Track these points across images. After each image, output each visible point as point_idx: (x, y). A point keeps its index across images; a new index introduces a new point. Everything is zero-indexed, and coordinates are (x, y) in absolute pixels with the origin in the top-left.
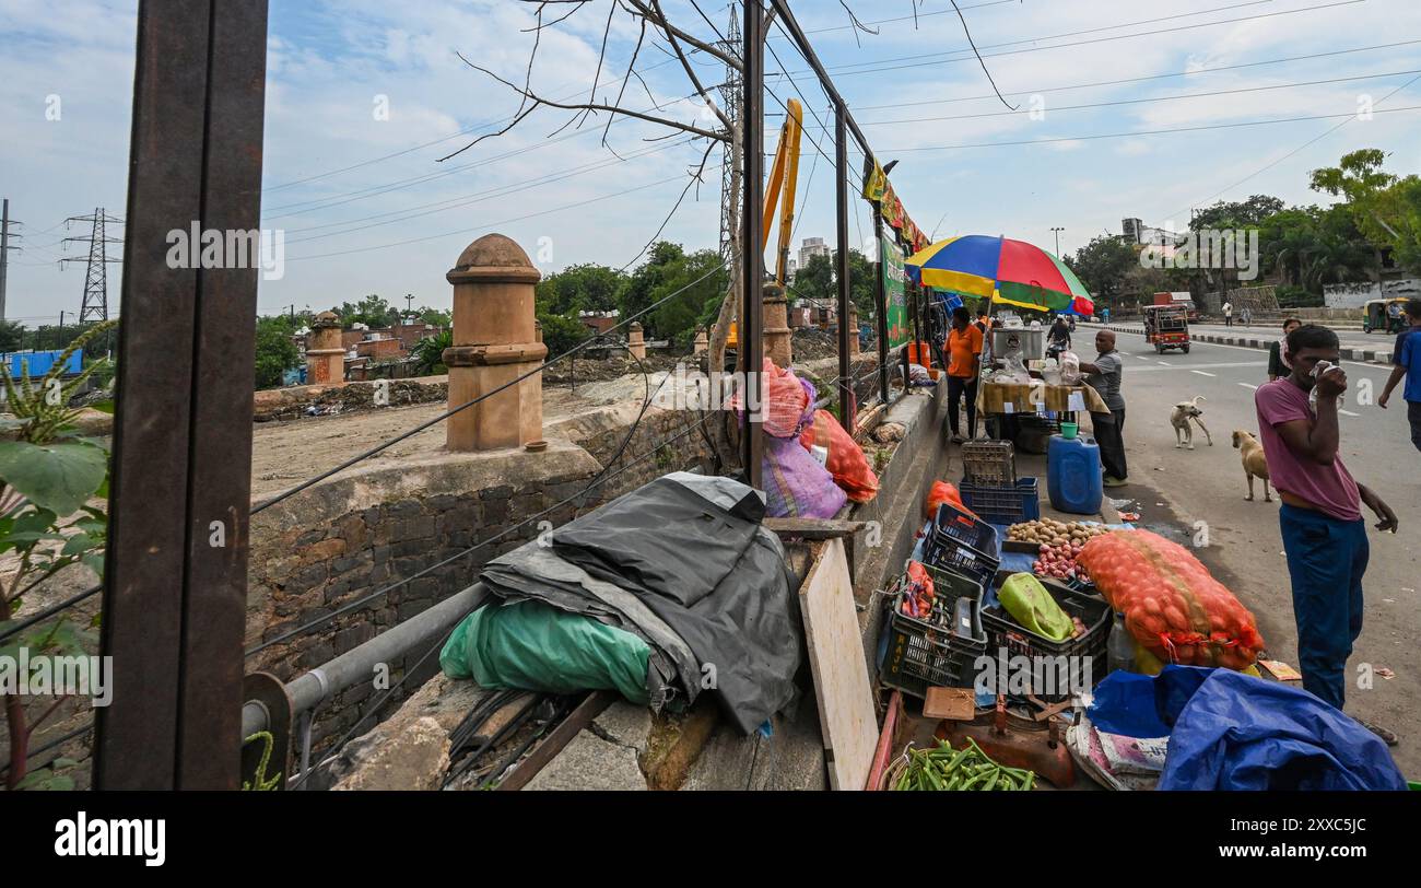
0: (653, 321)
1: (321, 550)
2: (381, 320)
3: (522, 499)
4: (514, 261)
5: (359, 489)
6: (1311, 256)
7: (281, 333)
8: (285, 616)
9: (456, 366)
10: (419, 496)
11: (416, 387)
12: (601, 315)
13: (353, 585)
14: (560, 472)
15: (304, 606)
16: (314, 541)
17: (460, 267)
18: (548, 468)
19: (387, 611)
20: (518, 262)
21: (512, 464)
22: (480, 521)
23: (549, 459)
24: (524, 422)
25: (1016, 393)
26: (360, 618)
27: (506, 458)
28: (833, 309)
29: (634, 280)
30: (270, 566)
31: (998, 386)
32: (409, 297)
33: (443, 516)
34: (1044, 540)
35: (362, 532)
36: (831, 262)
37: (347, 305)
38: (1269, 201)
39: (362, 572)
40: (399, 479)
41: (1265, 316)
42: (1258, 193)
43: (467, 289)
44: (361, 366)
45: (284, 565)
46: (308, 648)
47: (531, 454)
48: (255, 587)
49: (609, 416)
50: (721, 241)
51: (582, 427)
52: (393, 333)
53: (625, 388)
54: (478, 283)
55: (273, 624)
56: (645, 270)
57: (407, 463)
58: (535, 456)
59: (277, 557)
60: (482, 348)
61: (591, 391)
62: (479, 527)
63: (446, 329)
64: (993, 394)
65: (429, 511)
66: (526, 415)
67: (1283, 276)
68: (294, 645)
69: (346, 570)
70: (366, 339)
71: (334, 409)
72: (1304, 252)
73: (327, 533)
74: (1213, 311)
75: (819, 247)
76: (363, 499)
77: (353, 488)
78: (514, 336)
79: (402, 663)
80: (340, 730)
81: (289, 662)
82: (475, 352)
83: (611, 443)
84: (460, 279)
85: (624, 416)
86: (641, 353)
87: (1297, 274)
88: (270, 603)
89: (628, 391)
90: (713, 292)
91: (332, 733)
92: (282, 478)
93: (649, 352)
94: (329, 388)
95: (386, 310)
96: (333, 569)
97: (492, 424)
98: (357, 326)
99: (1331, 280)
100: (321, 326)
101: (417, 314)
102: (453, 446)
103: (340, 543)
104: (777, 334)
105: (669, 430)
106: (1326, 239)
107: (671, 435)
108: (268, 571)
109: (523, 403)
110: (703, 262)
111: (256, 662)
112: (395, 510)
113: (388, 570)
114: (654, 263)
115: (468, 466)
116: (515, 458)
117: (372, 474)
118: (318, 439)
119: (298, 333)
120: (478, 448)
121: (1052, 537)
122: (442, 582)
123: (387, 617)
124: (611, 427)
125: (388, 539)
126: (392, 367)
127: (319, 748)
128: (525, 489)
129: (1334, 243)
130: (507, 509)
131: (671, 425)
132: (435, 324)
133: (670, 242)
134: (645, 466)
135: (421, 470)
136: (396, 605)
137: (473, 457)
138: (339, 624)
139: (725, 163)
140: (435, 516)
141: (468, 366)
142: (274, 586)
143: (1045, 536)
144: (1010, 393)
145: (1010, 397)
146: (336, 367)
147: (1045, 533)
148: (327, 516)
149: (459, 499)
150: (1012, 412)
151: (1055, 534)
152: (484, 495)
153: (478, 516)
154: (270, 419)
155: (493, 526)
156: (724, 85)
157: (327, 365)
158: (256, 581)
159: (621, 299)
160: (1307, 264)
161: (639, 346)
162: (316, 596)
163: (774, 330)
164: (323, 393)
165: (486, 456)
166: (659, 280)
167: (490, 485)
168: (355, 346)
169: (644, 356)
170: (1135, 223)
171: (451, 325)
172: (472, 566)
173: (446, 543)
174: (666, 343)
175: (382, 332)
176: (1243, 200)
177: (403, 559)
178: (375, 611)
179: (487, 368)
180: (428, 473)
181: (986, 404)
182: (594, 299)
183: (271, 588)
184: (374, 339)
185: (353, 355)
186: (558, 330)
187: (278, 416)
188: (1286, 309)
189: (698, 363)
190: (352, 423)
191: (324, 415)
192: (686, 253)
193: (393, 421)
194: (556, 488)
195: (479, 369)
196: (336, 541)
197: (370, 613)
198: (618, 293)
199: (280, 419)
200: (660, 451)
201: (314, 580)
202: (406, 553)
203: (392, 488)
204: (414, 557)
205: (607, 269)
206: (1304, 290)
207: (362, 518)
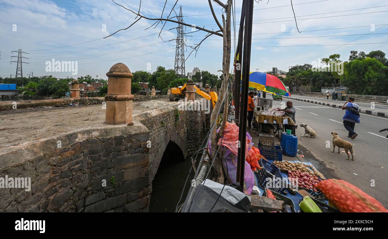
0: (157, 86)
1: (67, 154)
2: (90, 81)
3: (127, 139)
4: (126, 71)
5: (80, 136)
6: (319, 80)
7: (65, 83)
8: (56, 174)
9: (109, 100)
10: (97, 138)
11: (98, 100)
12: (144, 83)
13: (77, 163)
14: (137, 132)
15: (62, 170)
16: (65, 151)
17: (110, 72)
18: (134, 130)
19: (87, 170)
20: (127, 71)
21: (124, 129)
22: (114, 145)
23: (134, 128)
24: (127, 117)
25: (268, 118)
26: (79, 172)
27: (122, 127)
28: (201, 85)
29: (153, 75)
30: (51, 160)
31: (263, 115)
32: (97, 76)
33: (104, 144)
34: (289, 169)
35: (80, 148)
36: (201, 74)
37: (82, 77)
38: (309, 65)
39: (80, 160)
40: (91, 133)
41: (307, 94)
42: (307, 63)
43: (112, 78)
44: (85, 92)
45: (56, 159)
46: (63, 182)
47: (129, 126)
48: (46, 166)
49: (149, 113)
50: (175, 67)
51: (142, 117)
52: (93, 85)
53: (151, 104)
54: (115, 77)
55: (52, 176)
56: (156, 73)
57: (93, 128)
58: (130, 127)
59: (53, 157)
60: (116, 96)
61: (143, 104)
62: (114, 147)
63: (106, 84)
64: (261, 117)
65: (100, 142)
66: (128, 115)
67: (311, 85)
68: (59, 182)
69: (75, 159)
70: (86, 86)
71: (77, 105)
72: (317, 79)
73: (69, 149)
74: (294, 92)
75: (198, 70)
76: (80, 138)
77: (78, 135)
78: (125, 92)
79: (91, 185)
80: (73, 204)
81: (57, 187)
82: (114, 97)
83: (150, 121)
84: (110, 75)
85: (153, 114)
86: (154, 94)
87: (315, 84)
88: (51, 170)
89: (152, 105)
90: (172, 79)
91: (71, 205)
92: (61, 126)
93: (157, 94)
94: (76, 99)
95: (91, 79)
96: (71, 159)
97: (118, 118)
98: (84, 82)
99: (323, 86)
100: (74, 83)
101: (99, 80)
102: (107, 123)
103: (73, 152)
104: (191, 93)
105: (164, 117)
106: (323, 76)
107: (165, 119)
108: (51, 161)
109: (127, 111)
110: (170, 72)
111: (47, 188)
112: (90, 142)
113: (88, 158)
114: (158, 71)
115: (111, 129)
116: (125, 127)
117: (84, 131)
118: (72, 114)
119: (69, 83)
120: (114, 124)
121: (291, 168)
122: (103, 162)
123: (87, 172)
124: (150, 117)
125: (88, 150)
126: (93, 93)
127: (67, 210)
128: (127, 137)
129: (325, 77)
130: (122, 142)
131: (165, 116)
132: (103, 83)
133: (162, 67)
134: (158, 127)
135: (98, 130)
136: (90, 168)
137: (113, 126)
138: (73, 174)
139: (177, 48)
140: (102, 143)
141: (112, 101)
142: (53, 165)
143: (289, 168)
144: (266, 117)
145: (266, 119)
146: (78, 94)
147: (288, 167)
148: (69, 144)
149: (108, 139)
150: (266, 123)
151: (292, 167)
152: (116, 138)
153: (114, 144)
154: (60, 106)
155: (118, 147)
156: (177, 28)
157: (75, 93)
158: (47, 164)
159: (149, 80)
160: (318, 81)
161: (154, 92)
162: (66, 167)
163: (191, 91)
164: (74, 100)
165: (116, 126)
166: (159, 76)
167: (118, 135)
168: (83, 87)
169: (155, 95)
170: (275, 69)
171: (107, 83)
172: (112, 158)
173: (105, 151)
174: (160, 91)
175: (90, 84)
176: (303, 65)
177: (92, 155)
178: (83, 170)
179: (117, 101)
180: (100, 131)
181: (259, 120)
182: (142, 79)
183: (52, 166)
184: (88, 86)
185: (83, 90)
186: (133, 87)
187: (62, 106)
188: (313, 92)
189: (169, 97)
190: (81, 109)
191: (74, 106)
192: (166, 69)
193: (91, 110)
194: (136, 136)
195: (115, 101)
196: (72, 151)
197: (82, 171)
198: (148, 78)
199: (63, 107)
200: (162, 123)
201: (65, 163)
202: (93, 154)
203: (89, 135)
204: (95, 155)
205: (146, 72)
206: (316, 88)
207: (80, 144)
